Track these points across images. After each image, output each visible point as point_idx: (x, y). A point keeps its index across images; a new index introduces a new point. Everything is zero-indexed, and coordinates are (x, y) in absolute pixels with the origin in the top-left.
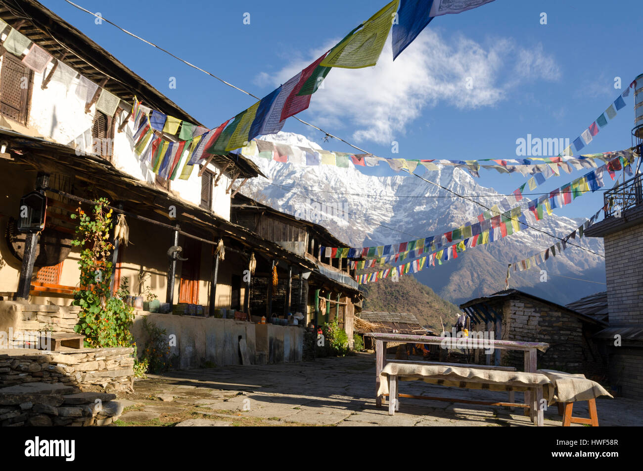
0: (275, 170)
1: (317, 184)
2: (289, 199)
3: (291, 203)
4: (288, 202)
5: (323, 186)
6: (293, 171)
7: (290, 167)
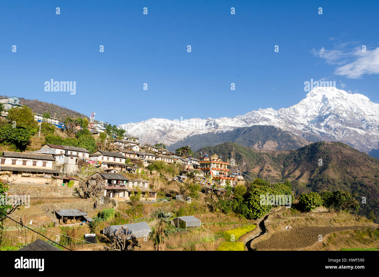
0: (319, 107)
1: (345, 112)
2: (327, 122)
3: (328, 124)
4: (326, 124)
5: (349, 113)
6: (329, 107)
7: (328, 105)
